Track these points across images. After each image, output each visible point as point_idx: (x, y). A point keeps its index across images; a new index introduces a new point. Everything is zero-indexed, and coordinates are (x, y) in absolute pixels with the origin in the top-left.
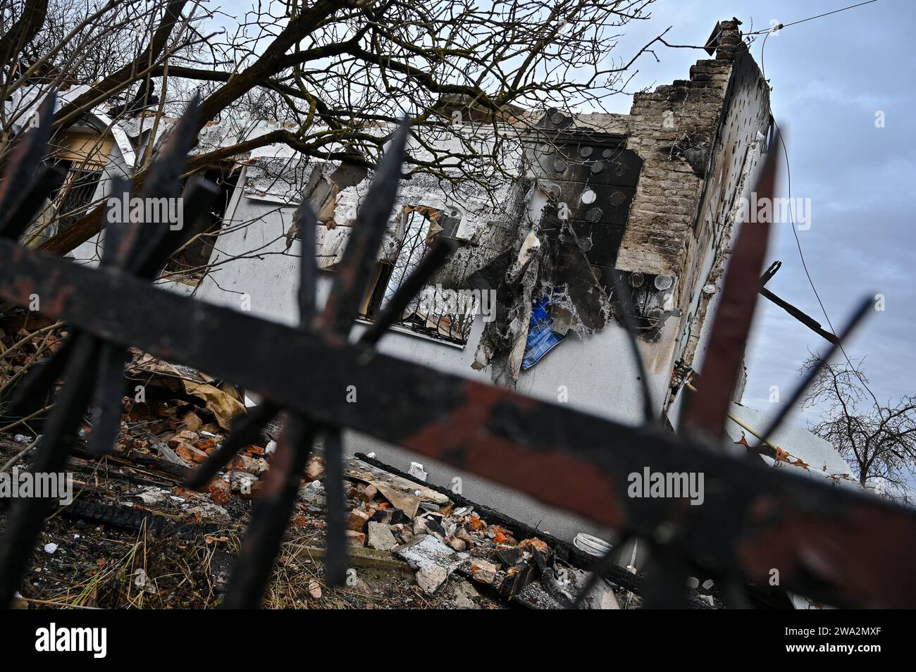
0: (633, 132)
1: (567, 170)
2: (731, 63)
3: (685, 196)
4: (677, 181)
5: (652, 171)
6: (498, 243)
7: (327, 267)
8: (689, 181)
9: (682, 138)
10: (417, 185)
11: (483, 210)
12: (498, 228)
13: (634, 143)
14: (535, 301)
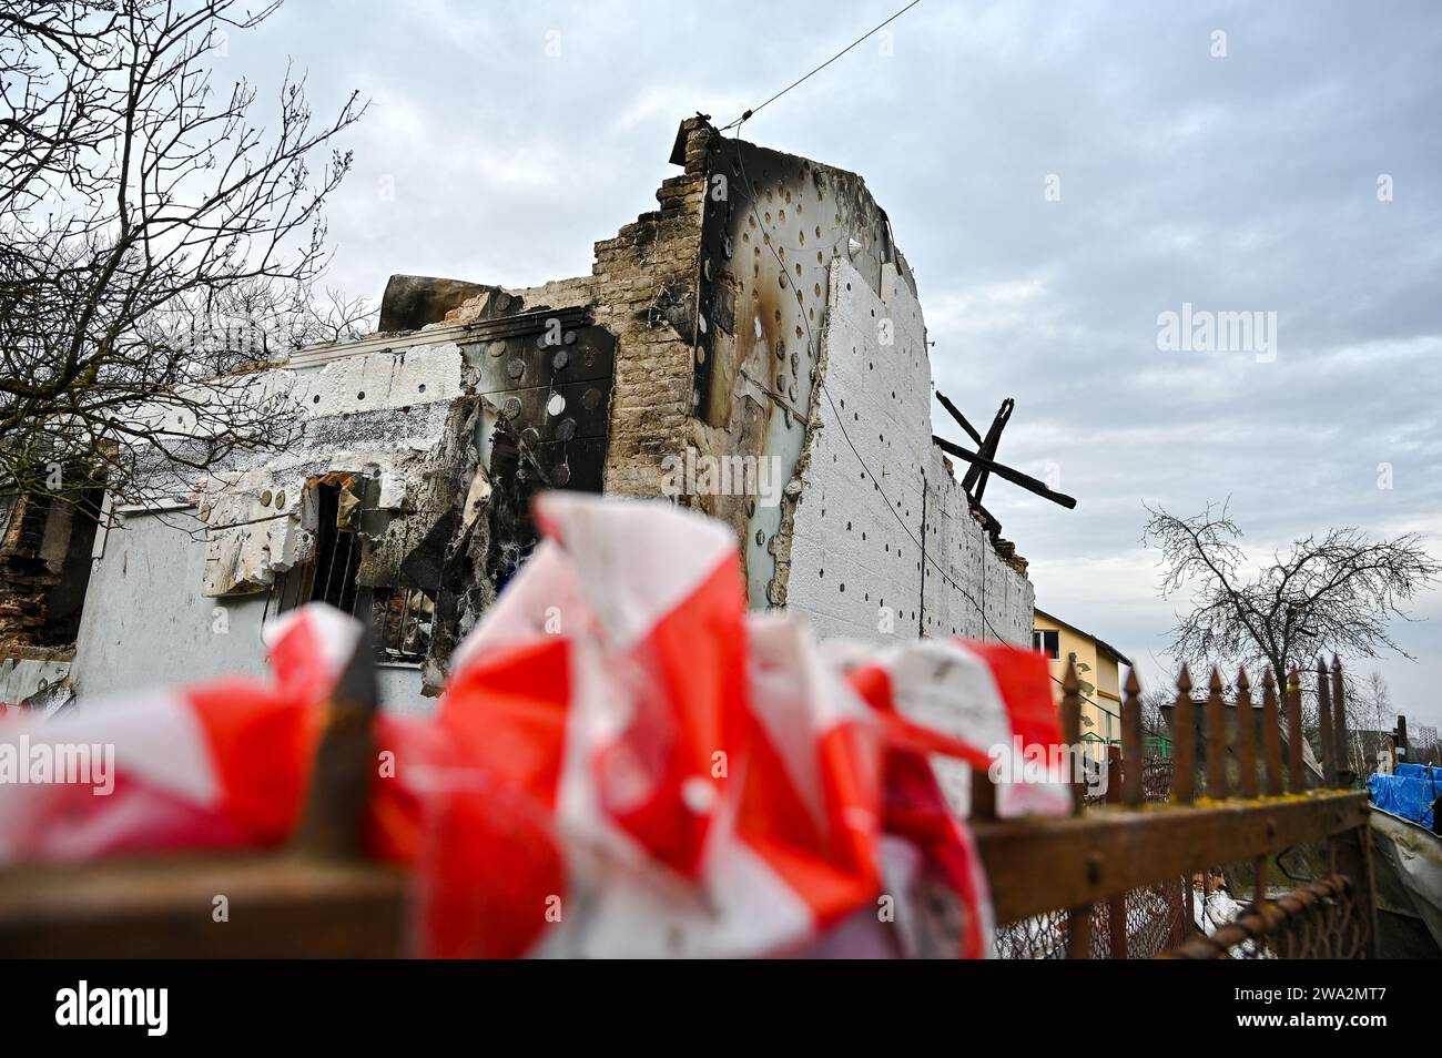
0: (599, 299)
1: (525, 373)
2: (704, 175)
3: (676, 375)
4: (662, 355)
5: (629, 350)
6: (442, 502)
7: (229, 591)
8: (678, 352)
9: (660, 293)
10: (329, 442)
11: (414, 458)
12: (439, 480)
13: (604, 314)
14: (494, 576)
